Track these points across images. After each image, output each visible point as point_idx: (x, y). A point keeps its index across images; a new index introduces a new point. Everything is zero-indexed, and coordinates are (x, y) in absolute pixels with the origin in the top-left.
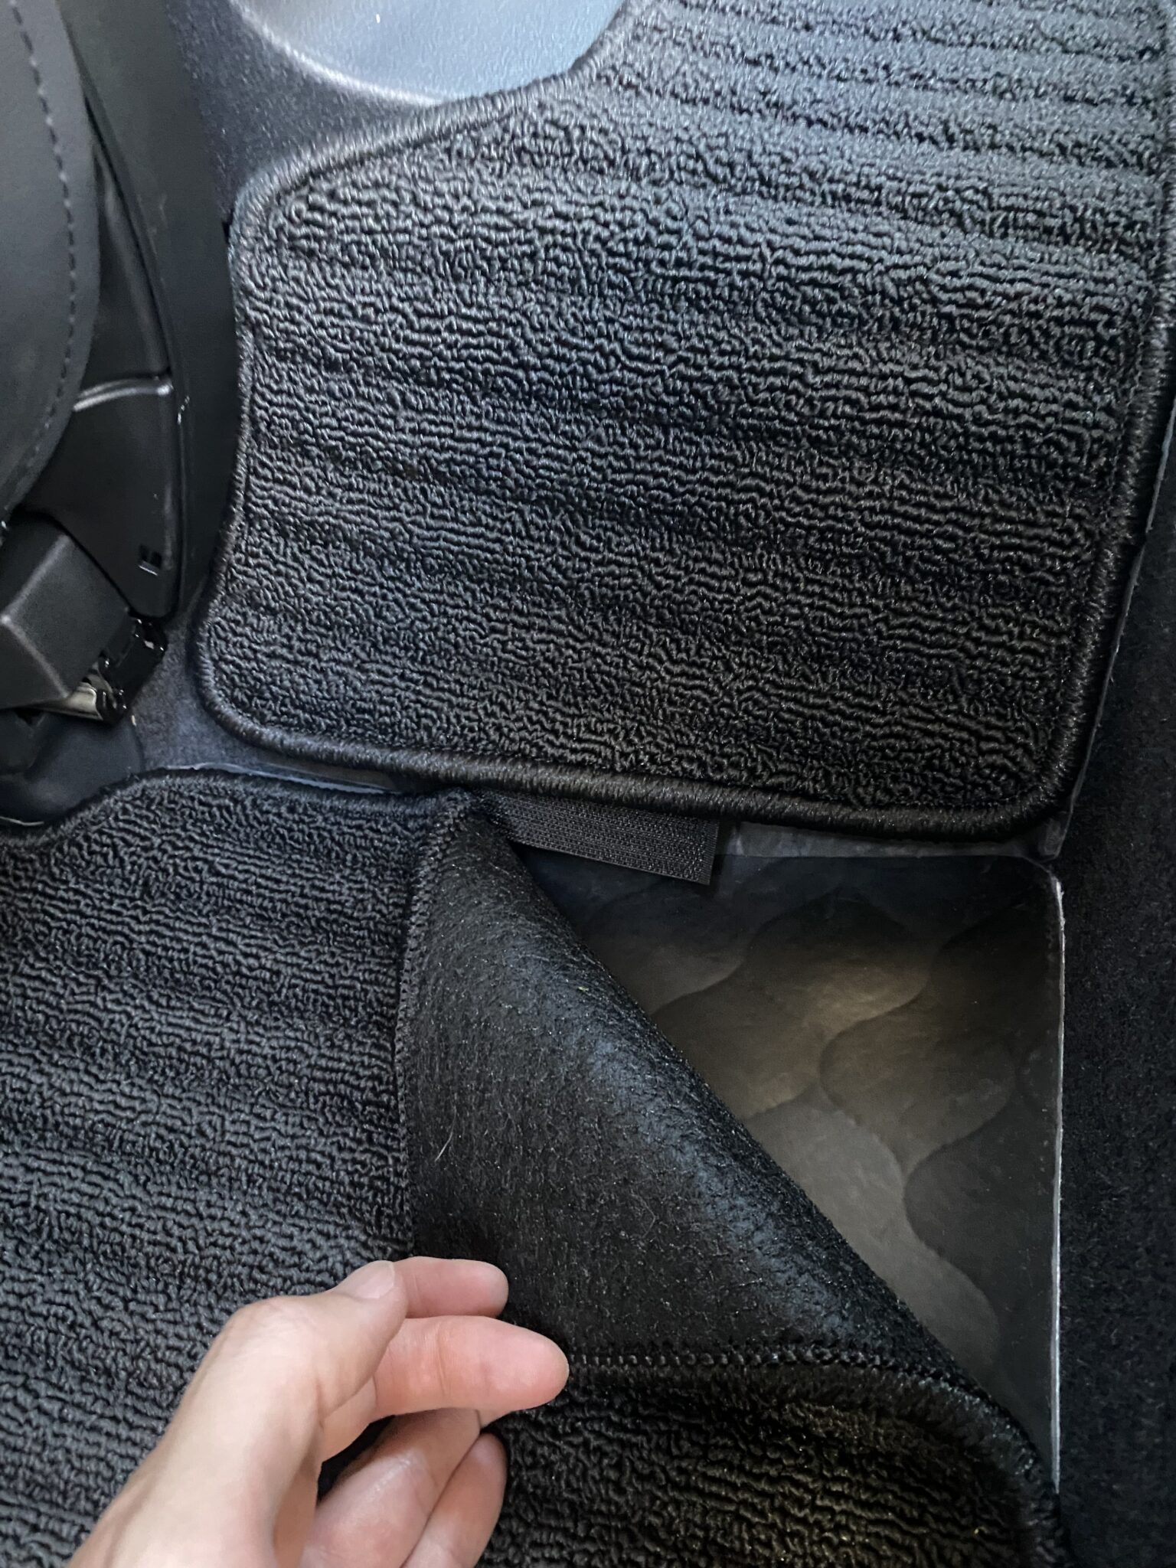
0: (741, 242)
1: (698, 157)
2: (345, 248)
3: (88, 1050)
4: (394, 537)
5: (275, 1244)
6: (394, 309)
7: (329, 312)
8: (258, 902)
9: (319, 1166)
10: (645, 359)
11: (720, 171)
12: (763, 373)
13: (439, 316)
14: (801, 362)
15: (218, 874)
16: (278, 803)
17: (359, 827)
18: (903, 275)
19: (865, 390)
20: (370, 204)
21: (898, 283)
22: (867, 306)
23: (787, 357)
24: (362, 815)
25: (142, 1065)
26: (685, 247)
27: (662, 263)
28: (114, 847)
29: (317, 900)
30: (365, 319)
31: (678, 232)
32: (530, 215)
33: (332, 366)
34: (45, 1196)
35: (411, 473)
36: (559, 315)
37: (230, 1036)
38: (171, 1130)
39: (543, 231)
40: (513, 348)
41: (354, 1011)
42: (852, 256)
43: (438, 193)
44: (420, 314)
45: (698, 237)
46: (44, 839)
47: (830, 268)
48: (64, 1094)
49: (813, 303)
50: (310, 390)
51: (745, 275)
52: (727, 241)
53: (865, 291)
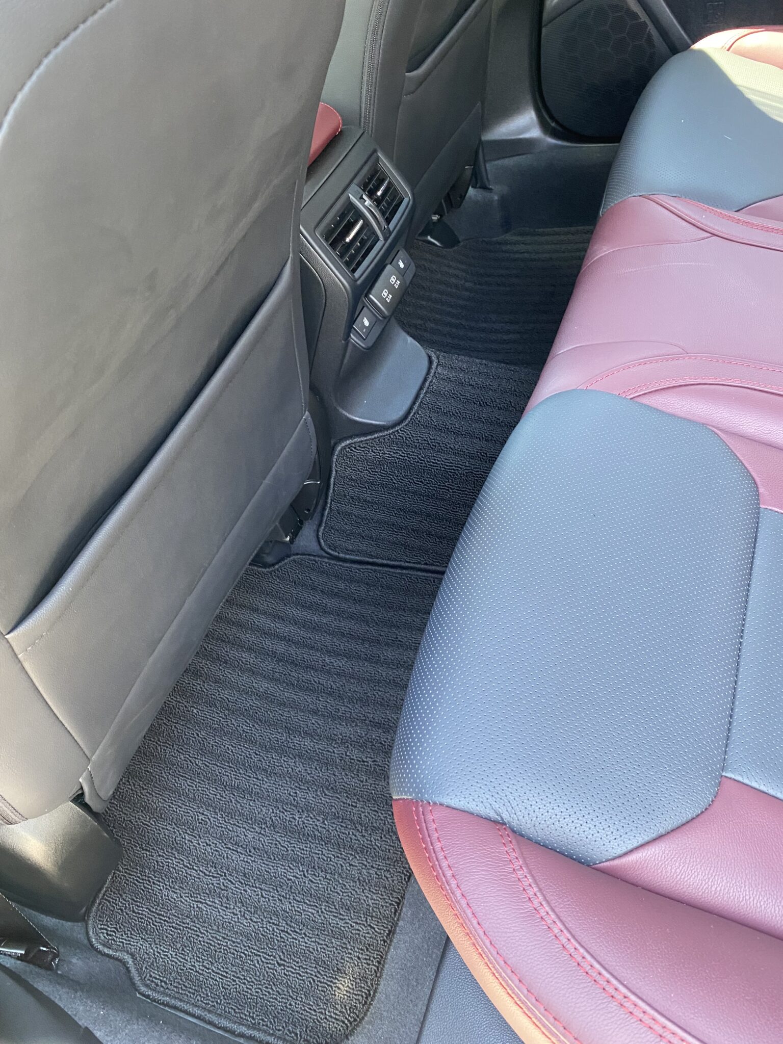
0: (436, 463)
1: (429, 444)
2: (357, 458)
3: (283, 620)
4: (366, 515)
5: (328, 661)
6: (367, 470)
7: (354, 470)
8: (321, 587)
9: (337, 646)
10: (418, 484)
11: (433, 447)
12: (441, 489)
13: (377, 472)
14: (448, 487)
15: (312, 580)
16: (326, 563)
17: (347, 570)
18: (467, 471)
19: (460, 493)
20: (363, 451)
21: (466, 473)
22: (461, 477)
23: (445, 486)
24: (347, 567)
25: (296, 624)
26: (425, 464)
27: (421, 466)
28: (288, 572)
29: (336, 588)
30: (361, 472)
31: (424, 461)
32: (395, 455)
33: (353, 480)
34: (276, 650)
35: (369, 502)
36: (401, 474)
37: (316, 618)
38: (304, 638)
39: (398, 458)
40: (392, 480)
41: (345, 614)
42: (458, 467)
43: (377, 450)
44: (372, 471)
45: (428, 462)
46: (271, 569)
47: (453, 469)
48: (279, 628)
49: (450, 475)
50: (348, 485)
51: (437, 469)
52: (433, 463)
53: (460, 474)
